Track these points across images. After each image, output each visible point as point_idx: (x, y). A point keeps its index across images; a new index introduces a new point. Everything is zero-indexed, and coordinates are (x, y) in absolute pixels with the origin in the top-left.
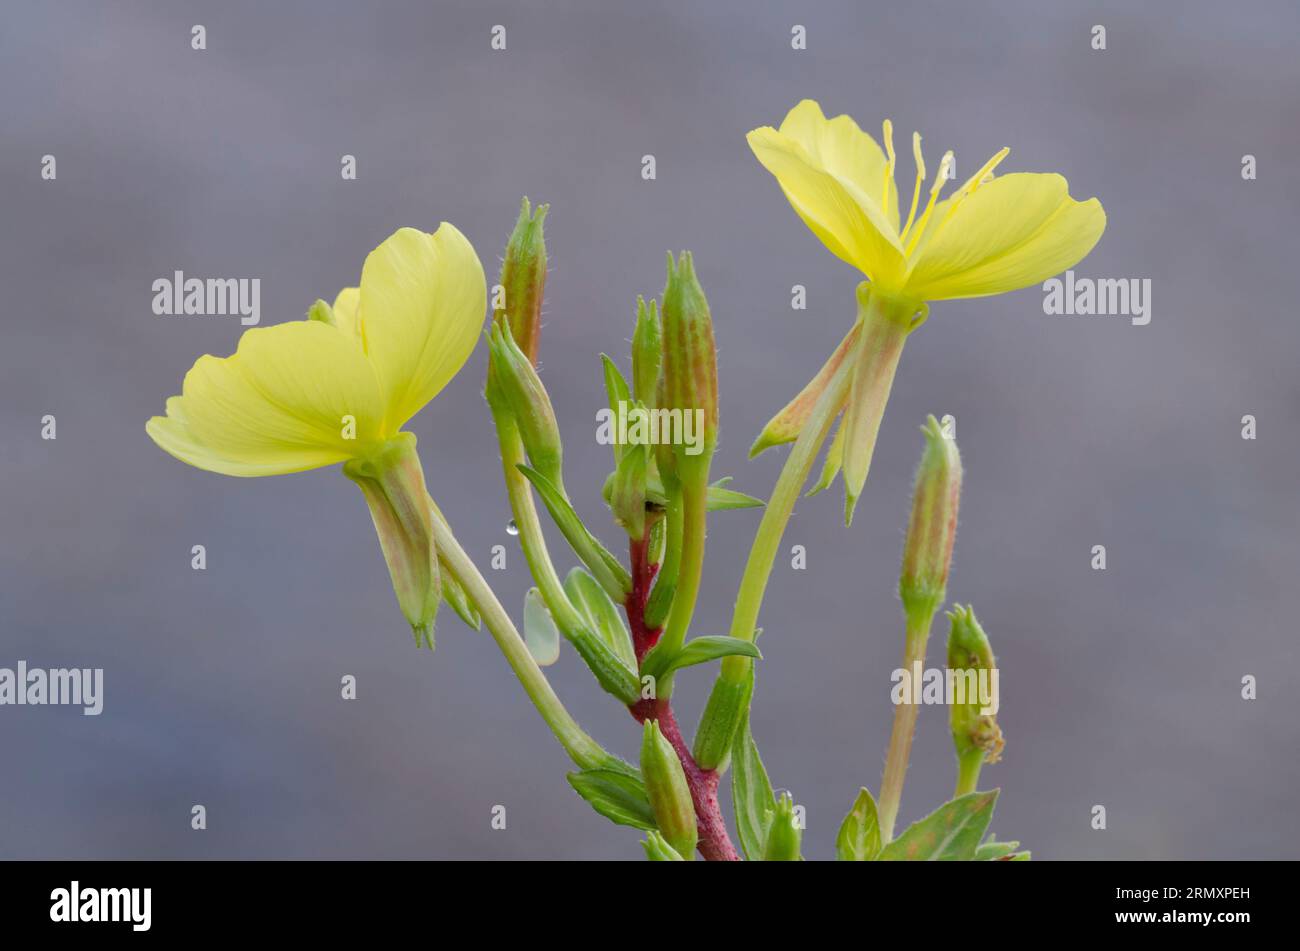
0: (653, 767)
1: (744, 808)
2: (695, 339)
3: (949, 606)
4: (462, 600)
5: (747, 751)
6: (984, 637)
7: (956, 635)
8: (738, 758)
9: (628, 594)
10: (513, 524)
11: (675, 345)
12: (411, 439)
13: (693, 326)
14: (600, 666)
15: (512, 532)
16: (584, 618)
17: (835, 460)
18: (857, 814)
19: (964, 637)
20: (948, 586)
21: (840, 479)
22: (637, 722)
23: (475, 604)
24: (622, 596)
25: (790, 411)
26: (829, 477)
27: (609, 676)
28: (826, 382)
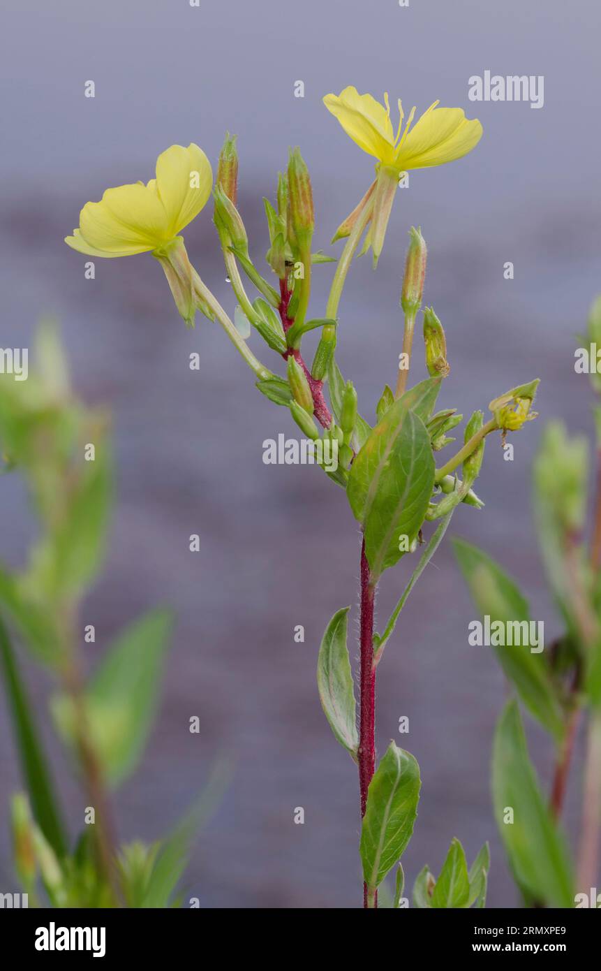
0: (292, 376)
1: (333, 394)
2: (302, 184)
3: (423, 308)
4: (207, 310)
5: (334, 369)
6: (439, 321)
7: (426, 321)
8: (330, 373)
9: (279, 303)
10: (228, 277)
11: (293, 186)
12: (181, 239)
13: (301, 178)
14: (268, 337)
15: (228, 281)
16: (261, 317)
17: (368, 242)
18: (384, 397)
19: (430, 321)
20: (422, 300)
21: (371, 249)
22: (284, 360)
23: (212, 311)
24: (277, 305)
25: (348, 221)
26: (366, 249)
27: (273, 341)
28: (363, 207)
